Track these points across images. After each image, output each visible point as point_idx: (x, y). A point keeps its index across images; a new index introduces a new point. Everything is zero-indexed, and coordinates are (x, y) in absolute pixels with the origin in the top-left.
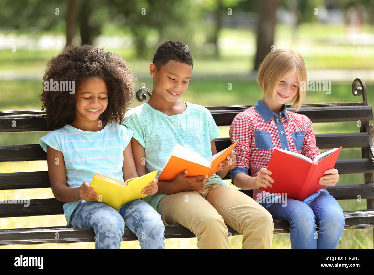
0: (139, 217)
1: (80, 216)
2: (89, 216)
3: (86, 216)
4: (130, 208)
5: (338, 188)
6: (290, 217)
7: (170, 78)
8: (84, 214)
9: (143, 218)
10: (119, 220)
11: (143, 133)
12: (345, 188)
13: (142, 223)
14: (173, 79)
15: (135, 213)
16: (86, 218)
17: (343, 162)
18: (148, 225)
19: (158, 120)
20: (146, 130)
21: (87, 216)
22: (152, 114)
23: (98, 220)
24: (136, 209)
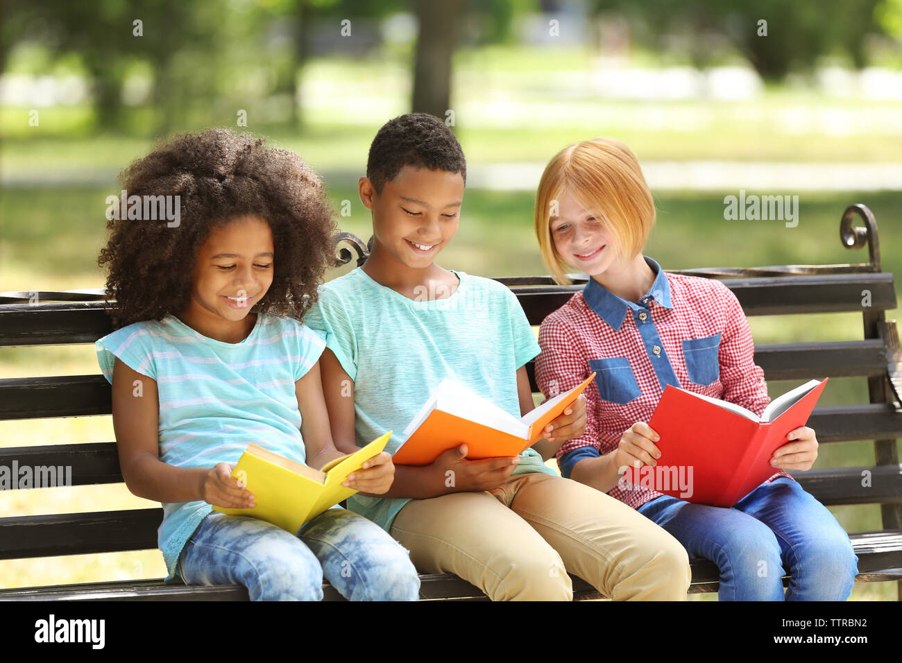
0: (357, 558)
1: (207, 555)
2: (233, 556)
3: (227, 553)
4: (331, 535)
5: (816, 477)
6: (720, 553)
7: (408, 212)
8: (221, 550)
9: (368, 560)
10: (312, 566)
11: (352, 344)
12: (832, 476)
13: (365, 572)
14: (414, 212)
15: (346, 546)
16: (226, 559)
17: (826, 414)
18: (380, 576)
19: (390, 312)
20: (361, 335)
21: (228, 556)
22: (375, 298)
23: (259, 564)
24: (347, 537)
